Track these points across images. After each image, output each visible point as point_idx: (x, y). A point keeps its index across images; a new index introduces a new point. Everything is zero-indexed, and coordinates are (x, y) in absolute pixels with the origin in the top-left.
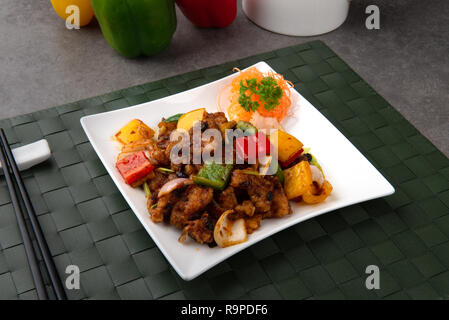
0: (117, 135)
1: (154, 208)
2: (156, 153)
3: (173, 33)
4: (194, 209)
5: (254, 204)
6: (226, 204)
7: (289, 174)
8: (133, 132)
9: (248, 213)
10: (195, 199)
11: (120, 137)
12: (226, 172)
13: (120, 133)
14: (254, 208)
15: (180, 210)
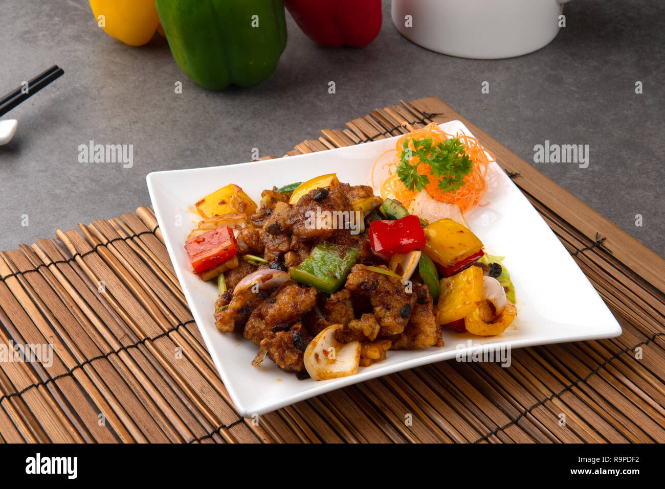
0: (198, 204)
1: (224, 310)
2: (246, 232)
3: (281, 53)
4: (280, 315)
5: (379, 320)
6: (335, 315)
7: (448, 285)
8: (223, 203)
9: (367, 333)
10: (285, 302)
11: (202, 207)
12: (343, 267)
13: (203, 201)
14: (378, 327)
15: (261, 316)
